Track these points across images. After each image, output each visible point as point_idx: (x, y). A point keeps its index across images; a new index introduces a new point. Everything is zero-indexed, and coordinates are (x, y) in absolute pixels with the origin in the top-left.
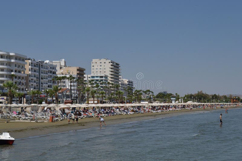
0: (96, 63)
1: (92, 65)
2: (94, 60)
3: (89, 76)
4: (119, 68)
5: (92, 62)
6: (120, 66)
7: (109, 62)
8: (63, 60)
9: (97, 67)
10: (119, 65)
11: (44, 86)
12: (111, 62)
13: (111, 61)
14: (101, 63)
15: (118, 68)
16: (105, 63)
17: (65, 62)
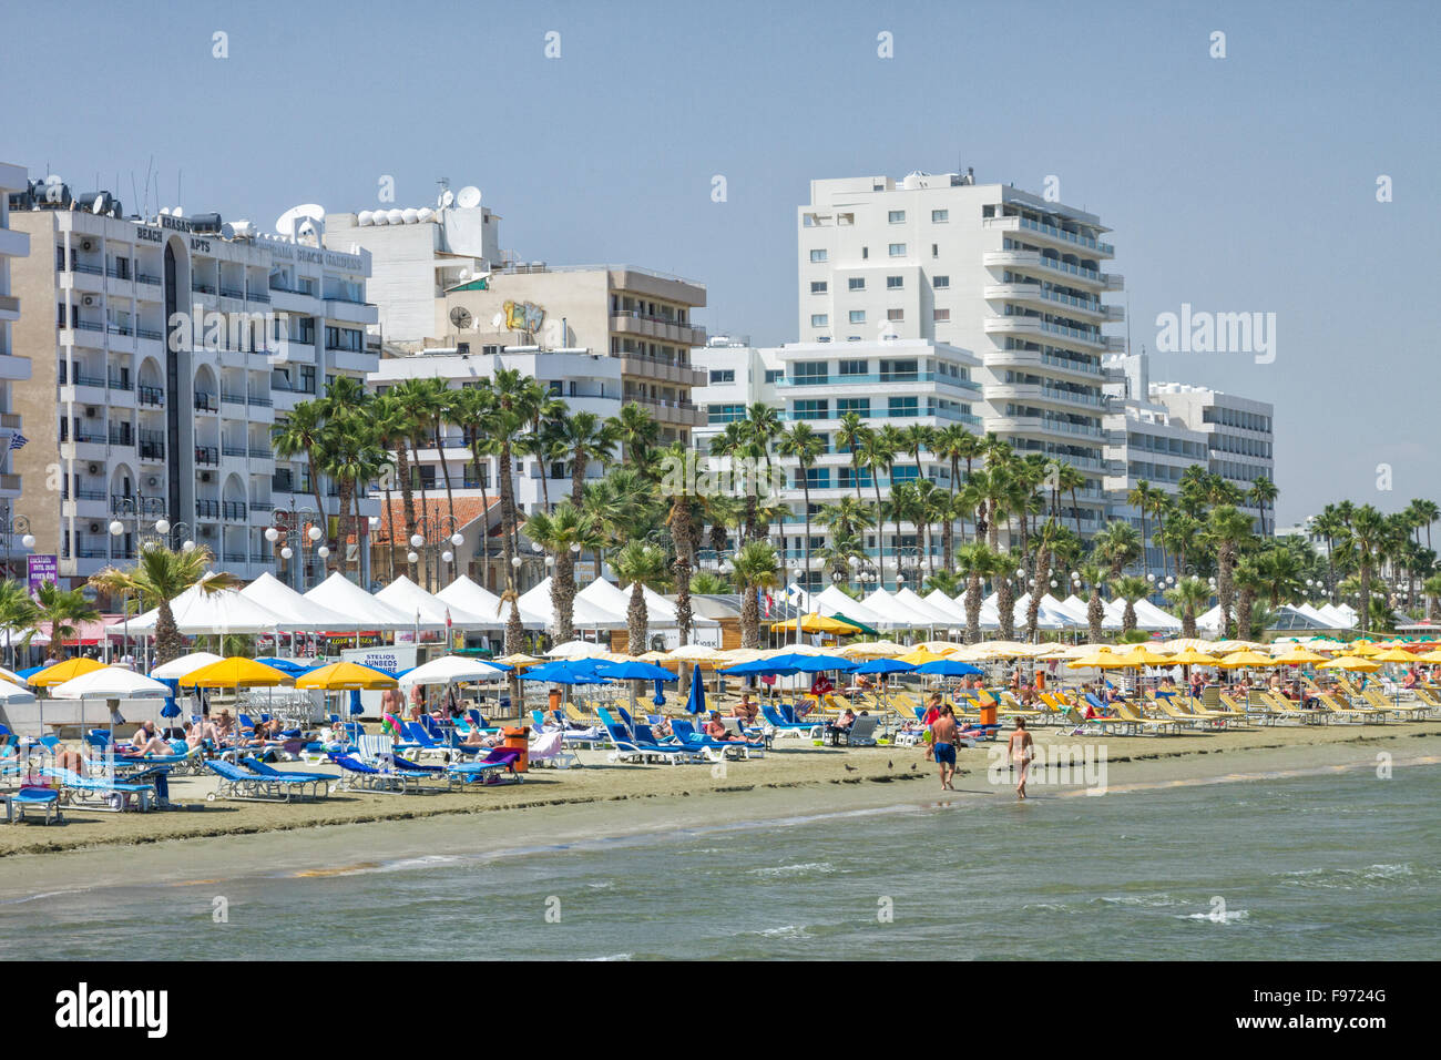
0: (850, 217)
1: (808, 238)
2: (827, 194)
3: (774, 359)
4: (1105, 267)
5: (802, 210)
6: (1109, 251)
7: (989, 211)
8: (471, 198)
9: (858, 267)
10: (1103, 238)
11: (234, 478)
12: (1009, 211)
13: (1007, 191)
14: (895, 216)
15: (1090, 265)
16: (939, 215)
17: (486, 219)
